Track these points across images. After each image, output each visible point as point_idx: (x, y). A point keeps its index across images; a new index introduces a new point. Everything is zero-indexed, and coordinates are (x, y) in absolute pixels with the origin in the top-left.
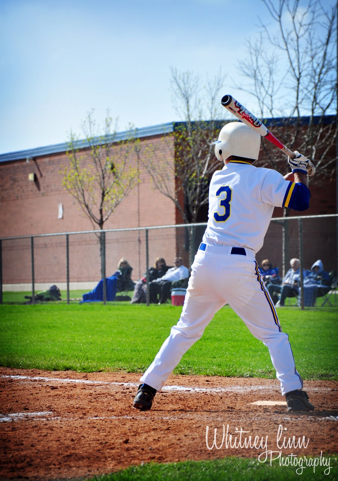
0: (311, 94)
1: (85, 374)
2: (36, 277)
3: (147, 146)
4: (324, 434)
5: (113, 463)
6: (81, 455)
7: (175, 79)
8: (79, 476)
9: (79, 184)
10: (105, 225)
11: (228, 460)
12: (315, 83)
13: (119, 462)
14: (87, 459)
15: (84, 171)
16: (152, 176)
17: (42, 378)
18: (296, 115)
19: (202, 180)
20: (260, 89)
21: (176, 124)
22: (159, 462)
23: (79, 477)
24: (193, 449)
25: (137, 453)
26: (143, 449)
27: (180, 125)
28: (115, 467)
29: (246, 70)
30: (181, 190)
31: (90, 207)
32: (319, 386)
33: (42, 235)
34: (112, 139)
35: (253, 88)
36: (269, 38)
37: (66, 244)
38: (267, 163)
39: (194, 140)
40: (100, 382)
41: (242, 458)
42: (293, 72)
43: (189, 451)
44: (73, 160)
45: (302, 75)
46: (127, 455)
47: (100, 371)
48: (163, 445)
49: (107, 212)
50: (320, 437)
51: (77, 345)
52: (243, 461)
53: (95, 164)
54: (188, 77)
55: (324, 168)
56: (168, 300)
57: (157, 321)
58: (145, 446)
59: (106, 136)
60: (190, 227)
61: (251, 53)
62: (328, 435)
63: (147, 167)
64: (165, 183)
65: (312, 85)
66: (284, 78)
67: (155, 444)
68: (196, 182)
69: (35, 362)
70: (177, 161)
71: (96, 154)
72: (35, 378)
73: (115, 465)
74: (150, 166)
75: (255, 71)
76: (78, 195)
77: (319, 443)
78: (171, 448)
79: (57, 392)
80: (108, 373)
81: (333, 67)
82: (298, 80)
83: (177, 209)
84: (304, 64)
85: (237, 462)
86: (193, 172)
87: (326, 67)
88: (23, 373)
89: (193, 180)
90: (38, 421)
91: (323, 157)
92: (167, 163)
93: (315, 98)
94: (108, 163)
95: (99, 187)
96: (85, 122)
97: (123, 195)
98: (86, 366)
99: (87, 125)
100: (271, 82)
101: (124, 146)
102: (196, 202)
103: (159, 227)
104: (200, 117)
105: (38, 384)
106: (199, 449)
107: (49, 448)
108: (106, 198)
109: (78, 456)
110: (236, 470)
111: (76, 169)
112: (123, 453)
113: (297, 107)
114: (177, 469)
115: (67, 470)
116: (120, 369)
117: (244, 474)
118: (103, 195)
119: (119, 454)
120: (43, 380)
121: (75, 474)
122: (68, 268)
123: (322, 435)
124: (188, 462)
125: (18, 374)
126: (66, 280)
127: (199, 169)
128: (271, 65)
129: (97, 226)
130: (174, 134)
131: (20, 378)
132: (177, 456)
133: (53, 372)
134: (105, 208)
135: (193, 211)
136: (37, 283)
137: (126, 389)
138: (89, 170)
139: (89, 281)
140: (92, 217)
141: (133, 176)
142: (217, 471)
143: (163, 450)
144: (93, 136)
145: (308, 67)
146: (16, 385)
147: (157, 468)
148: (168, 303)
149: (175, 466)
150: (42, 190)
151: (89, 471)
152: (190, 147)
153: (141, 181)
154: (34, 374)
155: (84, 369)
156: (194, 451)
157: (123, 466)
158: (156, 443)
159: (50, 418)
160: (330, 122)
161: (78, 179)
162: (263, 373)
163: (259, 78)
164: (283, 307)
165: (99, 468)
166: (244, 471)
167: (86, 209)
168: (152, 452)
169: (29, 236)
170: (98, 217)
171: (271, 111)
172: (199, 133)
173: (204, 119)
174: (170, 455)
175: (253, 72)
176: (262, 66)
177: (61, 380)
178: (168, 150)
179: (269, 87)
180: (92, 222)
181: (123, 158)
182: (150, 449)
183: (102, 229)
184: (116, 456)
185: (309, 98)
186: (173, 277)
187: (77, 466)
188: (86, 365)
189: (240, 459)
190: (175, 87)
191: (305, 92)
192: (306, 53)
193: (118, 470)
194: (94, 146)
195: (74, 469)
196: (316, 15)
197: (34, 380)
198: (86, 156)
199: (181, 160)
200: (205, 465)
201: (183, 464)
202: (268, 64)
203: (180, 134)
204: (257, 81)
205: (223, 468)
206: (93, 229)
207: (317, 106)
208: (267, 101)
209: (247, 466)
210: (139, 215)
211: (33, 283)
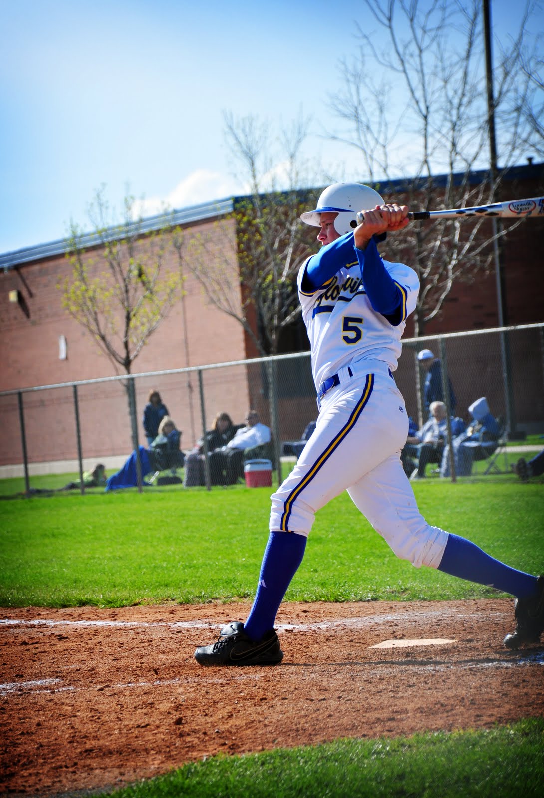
0: (447, 138)
1: (112, 610)
2: (29, 454)
3: (193, 237)
4: (492, 692)
5: (159, 759)
6: (108, 748)
7: (231, 128)
8: (105, 783)
9: (89, 303)
10: (133, 366)
11: (341, 744)
12: (451, 121)
13: (169, 757)
14: (118, 755)
15: (95, 282)
16: (204, 284)
17: (44, 622)
18: (425, 173)
19: (283, 285)
20: (365, 136)
21: (237, 200)
22: (231, 753)
23: (105, 785)
24: (284, 728)
25: (196, 741)
26: (205, 733)
27: (242, 201)
28: (162, 765)
29: (341, 107)
30: (250, 304)
31: (108, 338)
32: (482, 610)
33: (36, 388)
34: (137, 229)
35: (355, 135)
36: (376, 56)
37: (73, 400)
38: (384, 252)
39: (266, 224)
40: (135, 623)
41: (362, 739)
42: (415, 106)
43: (278, 732)
44: (78, 266)
45: (431, 109)
46: (181, 745)
47: (135, 605)
48: (237, 723)
49: (135, 344)
50: (486, 697)
51: (99, 562)
52: (364, 745)
53: (111, 271)
54: (251, 124)
55: (476, 255)
56: (240, 479)
57: (225, 514)
58: (208, 727)
59: (127, 225)
60: (268, 362)
61: (348, 81)
62: (498, 692)
63: (194, 270)
64: (224, 294)
65: (448, 125)
66: (402, 116)
67: (223, 722)
68: (274, 289)
69: (32, 596)
70: (241, 258)
71: (113, 254)
72: (32, 622)
73: (162, 762)
74: (199, 268)
75: (356, 108)
76: (88, 321)
77: (484, 706)
78: (249, 728)
79: (67, 644)
80: (148, 607)
81: (480, 94)
82: (425, 117)
83: (246, 333)
84: (433, 93)
85: (354, 746)
86: (268, 274)
87: (468, 95)
88: (13, 615)
89: (268, 286)
90: (39, 694)
91: (472, 237)
92: (226, 261)
93: (454, 144)
94: (133, 267)
95: (120, 306)
96: (92, 205)
97: (159, 317)
98: (112, 597)
99: (97, 210)
100: (383, 124)
101: (156, 239)
102: (276, 322)
103: (219, 365)
104: (273, 186)
105: (38, 632)
106: (294, 727)
107: (56, 739)
108: (132, 324)
109: (104, 750)
110: (354, 759)
111: (83, 280)
112: (173, 741)
113: (426, 161)
114: (259, 763)
115: (86, 773)
116: (167, 600)
117: (366, 765)
118: (128, 319)
119: (168, 744)
120: (45, 624)
121: (100, 781)
122: (79, 437)
123: (488, 693)
124: (277, 752)
125: (5, 618)
126: (77, 456)
127: (277, 268)
128: (381, 98)
129: (122, 368)
130: (234, 215)
131: (9, 623)
132: (259, 741)
133: (62, 611)
134: (133, 340)
135: (271, 335)
136: (33, 462)
137: (177, 632)
138: (104, 281)
139: (114, 455)
140: (113, 354)
141: (173, 286)
142: (323, 765)
143: (237, 732)
144: (106, 227)
145: (440, 96)
146: (4, 636)
147: (228, 763)
148: (241, 483)
149: (256, 759)
150: (33, 316)
151: (122, 774)
152: (260, 235)
153: (186, 293)
154: (31, 616)
155: (110, 603)
156: (286, 732)
157: (175, 762)
158: (225, 721)
159: (57, 688)
160: (480, 182)
161: (87, 295)
162: (393, 592)
163: (363, 119)
164: (423, 480)
165: (137, 768)
166: (366, 761)
167: (102, 343)
168: (220, 737)
169: (13, 391)
170: (123, 354)
171: (385, 170)
172: (273, 212)
173: (279, 189)
174: (248, 740)
175: (353, 110)
176: (367, 99)
177: (74, 623)
178: (226, 241)
179: (379, 131)
180: (113, 362)
181: (156, 259)
182: (217, 732)
183: (129, 372)
184: (163, 747)
185: (445, 146)
186: (245, 442)
187: (103, 766)
188: (112, 595)
189: (359, 741)
190: (232, 141)
191: (438, 136)
192: (435, 74)
193: (166, 769)
194: (109, 243)
195: (97, 771)
196: (447, 13)
197: (31, 625)
198: (97, 259)
199: (247, 257)
200: (304, 754)
201: (269, 756)
202: (377, 96)
203: (244, 215)
204: (361, 125)
205: (333, 757)
206: (114, 372)
207: (458, 157)
208: (378, 154)
209: (371, 753)
210: (187, 347)
211: (26, 463)
